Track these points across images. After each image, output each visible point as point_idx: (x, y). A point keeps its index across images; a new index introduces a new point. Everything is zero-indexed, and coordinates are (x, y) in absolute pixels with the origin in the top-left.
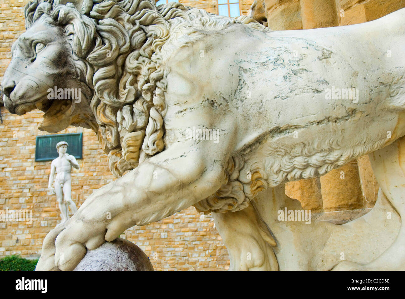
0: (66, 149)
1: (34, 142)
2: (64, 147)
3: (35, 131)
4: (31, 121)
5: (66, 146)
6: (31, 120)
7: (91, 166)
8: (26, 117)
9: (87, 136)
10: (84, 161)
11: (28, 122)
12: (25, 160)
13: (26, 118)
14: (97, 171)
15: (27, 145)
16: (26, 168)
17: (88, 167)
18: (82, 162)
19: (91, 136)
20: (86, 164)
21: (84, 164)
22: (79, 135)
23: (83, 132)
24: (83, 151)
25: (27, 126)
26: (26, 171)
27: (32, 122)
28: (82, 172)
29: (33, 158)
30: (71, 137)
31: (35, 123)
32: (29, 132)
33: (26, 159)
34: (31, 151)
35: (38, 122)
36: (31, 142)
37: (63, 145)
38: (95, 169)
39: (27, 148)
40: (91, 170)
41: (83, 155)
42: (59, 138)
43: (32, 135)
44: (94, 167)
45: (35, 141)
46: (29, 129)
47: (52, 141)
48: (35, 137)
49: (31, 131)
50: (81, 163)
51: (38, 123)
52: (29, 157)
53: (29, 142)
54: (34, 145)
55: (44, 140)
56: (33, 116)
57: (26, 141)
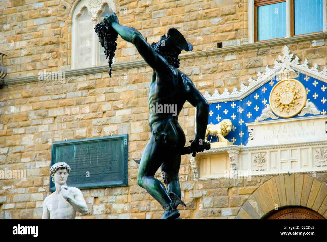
0: (65, 177)
1: (49, 154)
2: (61, 173)
3: (50, 133)
4: (43, 114)
5: (65, 171)
6: (42, 112)
7: (142, 200)
8: (35, 108)
9: (136, 140)
10: (131, 189)
11: (39, 117)
12: (34, 190)
13: (36, 110)
14: (152, 209)
15: (38, 161)
16: (35, 205)
17: (137, 202)
18: (126, 192)
19: (142, 140)
20: (134, 195)
21: (129, 196)
22: (121, 139)
23: (129, 133)
24: (129, 171)
25: (37, 125)
26: (35, 209)
27: (44, 117)
28: (126, 212)
29: (47, 185)
30: (109, 142)
31: (50, 117)
32: (39, 135)
33: (36, 186)
34: (43, 172)
35: (55, 115)
36: (44, 154)
37: (58, 169)
38: (149, 205)
39: (39, 165)
40: (142, 209)
41: (129, 178)
42: (88, 145)
43: (45, 141)
44: (148, 203)
45: (50, 152)
46: (42, 129)
47: (78, 151)
48: (50, 144)
49: (43, 134)
50: (125, 194)
51: (55, 118)
52: (39, 183)
53: (40, 154)
54: (48, 160)
55: (64, 149)
56: (46, 104)
57: (35, 152)
